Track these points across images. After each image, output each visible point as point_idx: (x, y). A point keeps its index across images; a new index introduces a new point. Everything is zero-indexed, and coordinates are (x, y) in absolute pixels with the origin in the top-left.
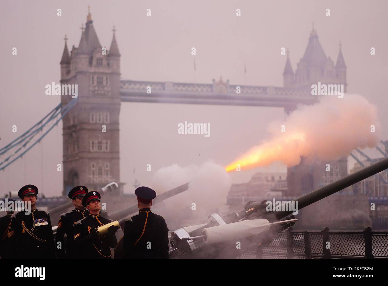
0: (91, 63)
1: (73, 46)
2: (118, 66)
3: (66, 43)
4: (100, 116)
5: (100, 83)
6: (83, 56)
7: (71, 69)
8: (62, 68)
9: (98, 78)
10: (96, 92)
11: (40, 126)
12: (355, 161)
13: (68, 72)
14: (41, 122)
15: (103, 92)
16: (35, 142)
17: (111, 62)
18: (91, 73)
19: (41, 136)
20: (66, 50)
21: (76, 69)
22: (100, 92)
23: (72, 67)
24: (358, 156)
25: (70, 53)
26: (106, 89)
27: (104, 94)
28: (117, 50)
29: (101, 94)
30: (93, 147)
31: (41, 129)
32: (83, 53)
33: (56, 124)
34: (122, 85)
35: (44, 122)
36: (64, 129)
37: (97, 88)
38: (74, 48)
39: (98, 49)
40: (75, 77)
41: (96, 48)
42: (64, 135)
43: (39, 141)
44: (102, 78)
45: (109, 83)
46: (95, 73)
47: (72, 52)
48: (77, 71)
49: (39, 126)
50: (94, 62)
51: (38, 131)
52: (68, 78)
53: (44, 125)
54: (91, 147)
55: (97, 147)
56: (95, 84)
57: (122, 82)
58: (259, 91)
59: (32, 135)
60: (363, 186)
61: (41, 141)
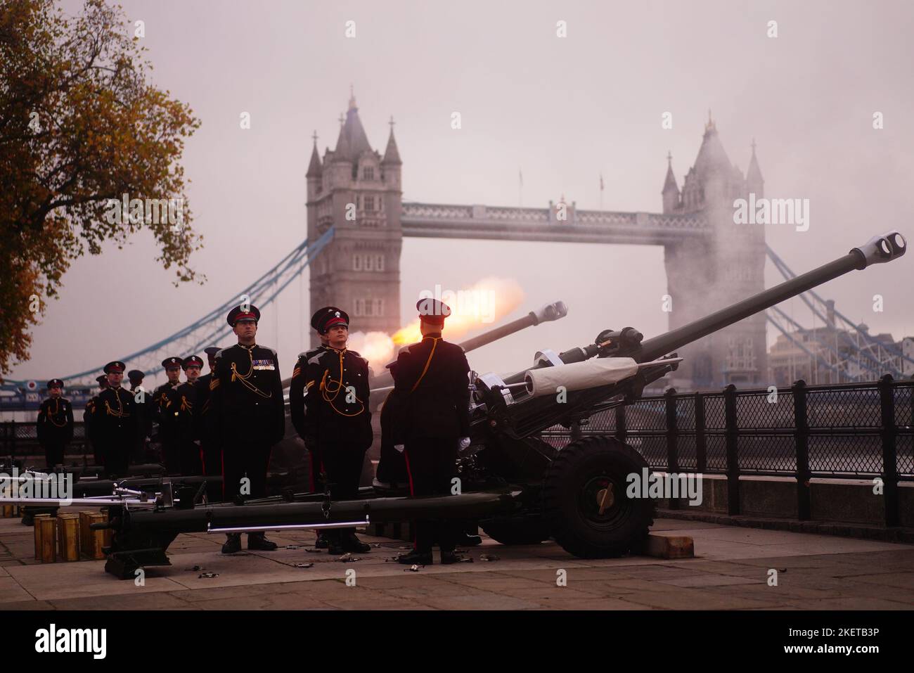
0: (355, 175)
1: (327, 150)
2: (398, 181)
3: (315, 143)
4: (369, 260)
5: (369, 206)
6: (343, 164)
7: (323, 185)
8: (309, 183)
9: (365, 199)
10: (363, 222)
11: (274, 275)
12: (780, 333)
13: (319, 190)
14: (275, 269)
15: (373, 222)
16: (265, 300)
17: (387, 173)
18: (356, 191)
19: (275, 291)
20: (315, 154)
21: (331, 184)
22: (369, 222)
23: (325, 181)
24: (784, 324)
25: (322, 161)
26: (378, 216)
27: (376, 225)
28: (397, 154)
29: (371, 225)
30: (358, 309)
31: (275, 280)
32: (343, 159)
33: (300, 272)
34: (404, 209)
35: (280, 270)
36: (312, 280)
37: (364, 215)
38: (328, 152)
39: (366, 153)
40: (330, 197)
41: (362, 152)
42: (312, 290)
43: (272, 299)
44: (373, 200)
45: (383, 206)
46: (360, 191)
47: (324, 158)
48: (332, 188)
49: (272, 277)
50: (360, 174)
51: (270, 283)
52: (319, 198)
53: (280, 275)
54: (355, 310)
55: (364, 310)
56: (362, 207)
57: (404, 205)
58: (623, 220)
59: (262, 290)
60: (792, 372)
61: (275, 300)
